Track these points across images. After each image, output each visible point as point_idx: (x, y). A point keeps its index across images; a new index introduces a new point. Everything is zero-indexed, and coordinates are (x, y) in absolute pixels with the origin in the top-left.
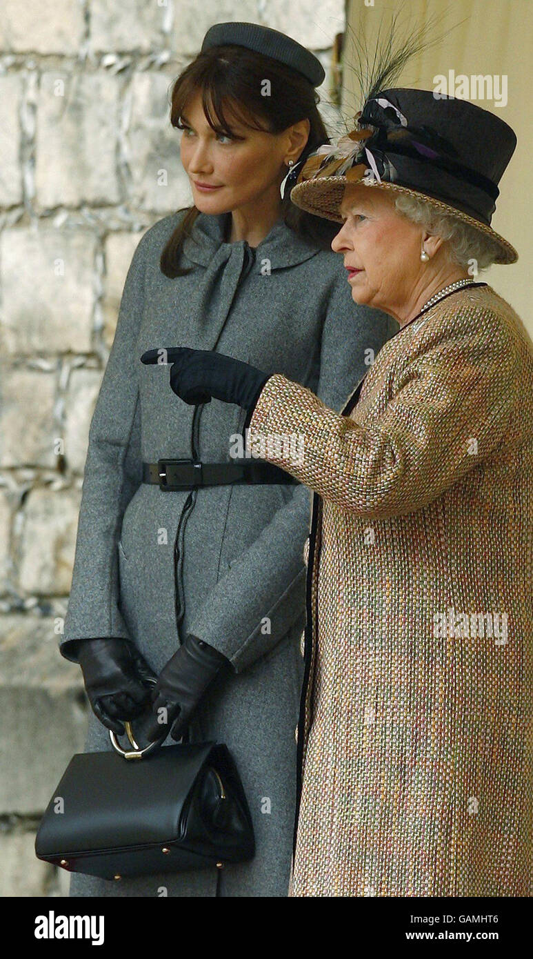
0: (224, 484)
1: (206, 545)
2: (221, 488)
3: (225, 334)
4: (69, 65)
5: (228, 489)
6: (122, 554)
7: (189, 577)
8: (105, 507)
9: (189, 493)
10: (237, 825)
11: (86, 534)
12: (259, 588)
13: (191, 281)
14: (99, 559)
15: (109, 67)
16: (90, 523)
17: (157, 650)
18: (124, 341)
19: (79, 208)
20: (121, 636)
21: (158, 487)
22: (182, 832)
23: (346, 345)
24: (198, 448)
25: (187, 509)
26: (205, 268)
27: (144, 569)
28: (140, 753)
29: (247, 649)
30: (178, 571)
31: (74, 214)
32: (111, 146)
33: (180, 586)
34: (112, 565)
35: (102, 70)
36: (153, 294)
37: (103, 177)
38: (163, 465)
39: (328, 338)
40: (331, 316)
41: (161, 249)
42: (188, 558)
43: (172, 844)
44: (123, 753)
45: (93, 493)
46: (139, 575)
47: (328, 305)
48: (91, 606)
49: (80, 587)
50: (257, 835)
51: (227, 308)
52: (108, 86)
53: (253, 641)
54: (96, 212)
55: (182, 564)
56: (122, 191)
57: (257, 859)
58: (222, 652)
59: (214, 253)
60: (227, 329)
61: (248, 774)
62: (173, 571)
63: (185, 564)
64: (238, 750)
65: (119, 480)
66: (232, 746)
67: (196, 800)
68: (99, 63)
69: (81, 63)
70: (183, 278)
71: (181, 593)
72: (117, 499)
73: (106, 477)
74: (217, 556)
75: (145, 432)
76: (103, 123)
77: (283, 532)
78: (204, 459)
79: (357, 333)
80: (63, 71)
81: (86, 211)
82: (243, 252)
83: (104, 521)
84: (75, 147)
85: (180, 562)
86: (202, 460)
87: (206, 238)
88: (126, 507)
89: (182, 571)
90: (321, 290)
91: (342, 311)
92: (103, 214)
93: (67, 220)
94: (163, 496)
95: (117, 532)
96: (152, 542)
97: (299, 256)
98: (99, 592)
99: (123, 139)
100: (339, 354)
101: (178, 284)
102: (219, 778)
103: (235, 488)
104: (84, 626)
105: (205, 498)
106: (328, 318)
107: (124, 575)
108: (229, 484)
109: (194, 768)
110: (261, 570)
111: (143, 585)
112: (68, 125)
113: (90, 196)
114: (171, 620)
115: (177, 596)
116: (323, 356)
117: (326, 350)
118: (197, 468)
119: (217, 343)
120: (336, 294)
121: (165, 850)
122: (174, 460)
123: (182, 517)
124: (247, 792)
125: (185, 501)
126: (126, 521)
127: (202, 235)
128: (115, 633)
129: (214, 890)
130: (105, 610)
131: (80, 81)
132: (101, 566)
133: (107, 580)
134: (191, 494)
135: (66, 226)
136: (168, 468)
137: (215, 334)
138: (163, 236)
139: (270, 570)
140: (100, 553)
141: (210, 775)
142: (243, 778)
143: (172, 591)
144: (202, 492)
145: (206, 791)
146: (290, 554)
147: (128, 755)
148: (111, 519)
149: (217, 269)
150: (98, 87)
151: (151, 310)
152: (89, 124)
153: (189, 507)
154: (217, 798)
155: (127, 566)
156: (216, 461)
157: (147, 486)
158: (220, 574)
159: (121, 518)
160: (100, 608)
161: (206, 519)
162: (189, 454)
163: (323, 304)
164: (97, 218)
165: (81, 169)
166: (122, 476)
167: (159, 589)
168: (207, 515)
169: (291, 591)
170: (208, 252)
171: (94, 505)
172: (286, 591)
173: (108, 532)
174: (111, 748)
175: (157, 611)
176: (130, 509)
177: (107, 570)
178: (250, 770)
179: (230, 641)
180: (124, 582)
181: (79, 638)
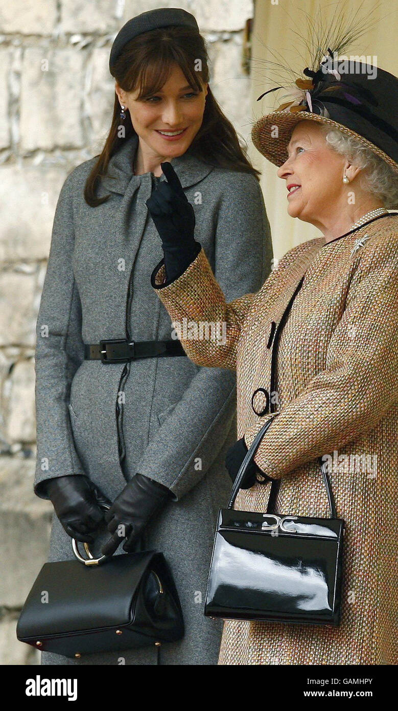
0: (152, 357)
1: (140, 402)
2: (149, 360)
3: (144, 242)
4: (45, 43)
5: (154, 360)
6: (72, 414)
7: (127, 428)
8: (55, 380)
9: (125, 364)
10: (171, 614)
11: (43, 401)
12: (185, 434)
13: (112, 206)
14: (57, 418)
15: (75, 44)
16: (46, 394)
17: (106, 483)
18: (58, 257)
19: (52, 150)
20: (80, 473)
21: (100, 361)
22: (132, 617)
23: (234, 245)
24: (130, 330)
25: (124, 376)
26: (122, 196)
27: (91, 423)
28: (97, 560)
29: (181, 479)
30: (120, 424)
31: (49, 155)
32: (77, 103)
33: (121, 434)
34: (67, 421)
35: (70, 47)
36: (82, 219)
37: (71, 127)
38: (103, 345)
39: (220, 241)
40: (221, 223)
41: (84, 185)
42: (127, 414)
43: (124, 627)
44: (84, 561)
45: (45, 371)
46: (88, 428)
47: (218, 215)
48: (56, 453)
49: (46, 441)
50: (185, 620)
51: (143, 222)
52: (75, 58)
53: (185, 473)
54: (66, 154)
55: (122, 418)
56: (85, 137)
57: (185, 638)
58: (162, 483)
59: (128, 184)
60: (145, 238)
61: (177, 574)
62: (115, 423)
63: (124, 418)
64: (170, 556)
65: (62, 359)
66: (166, 554)
67: (141, 596)
68: (68, 42)
69: (55, 41)
70: (104, 204)
71: (122, 440)
72: (63, 374)
73: (53, 359)
74: (148, 411)
75: (85, 321)
76: (71, 87)
77: (198, 390)
78: (135, 338)
79: (242, 236)
80: (42, 47)
81: (58, 153)
82: (150, 181)
83: (57, 391)
84: (50, 104)
85: (120, 417)
86: (133, 339)
87: (120, 173)
88: (72, 379)
89: (122, 424)
90: (212, 205)
91: (229, 219)
92: (71, 155)
93: (44, 160)
94: (105, 368)
95: (67, 397)
96: (97, 402)
97: (193, 179)
98: (60, 441)
99: (86, 98)
100: (229, 252)
101: (100, 209)
102: (157, 577)
103: (161, 360)
104: (53, 468)
105: (138, 368)
106: (219, 226)
107: (75, 429)
108: (156, 357)
109: (139, 570)
110: (185, 420)
111: (91, 436)
112: (44, 88)
113: (61, 142)
114: (115, 460)
115: (119, 442)
116: (217, 255)
117: (219, 250)
118: (131, 345)
119: (139, 249)
120: (223, 207)
121: (118, 632)
122: (112, 340)
123: (120, 382)
124: (178, 588)
125: (122, 371)
126: (74, 389)
127: (117, 171)
128: (77, 471)
129: (156, 660)
130: (67, 455)
131: (54, 55)
132: (59, 423)
133: (65, 432)
134: (127, 365)
135: (42, 164)
136: (107, 346)
137: (137, 243)
138: (84, 175)
139: (192, 420)
140: (56, 415)
141: (151, 575)
142: (174, 577)
143: (116, 438)
144: (135, 364)
145: (149, 586)
146: (206, 406)
147: (87, 562)
148: (61, 388)
149: (132, 195)
150: (67, 59)
151: (82, 231)
152: (60, 87)
153: (125, 375)
154: (157, 593)
155: (77, 423)
156: (145, 339)
157: (89, 362)
158: (151, 424)
159: (69, 387)
160: (63, 453)
161: (139, 383)
162: (124, 335)
163: (215, 214)
164: (66, 159)
165: (55, 122)
166: (65, 357)
167: (104, 438)
168: (140, 381)
169: (210, 434)
170: (123, 183)
171: (47, 380)
172: (206, 434)
173: (60, 398)
174: (73, 558)
175: (104, 455)
176: (76, 379)
177: (64, 425)
178: (179, 571)
179: (167, 474)
180: (76, 434)
181: (50, 477)
